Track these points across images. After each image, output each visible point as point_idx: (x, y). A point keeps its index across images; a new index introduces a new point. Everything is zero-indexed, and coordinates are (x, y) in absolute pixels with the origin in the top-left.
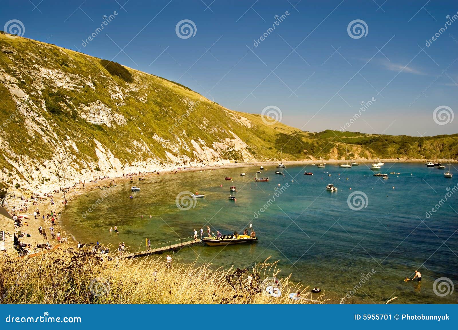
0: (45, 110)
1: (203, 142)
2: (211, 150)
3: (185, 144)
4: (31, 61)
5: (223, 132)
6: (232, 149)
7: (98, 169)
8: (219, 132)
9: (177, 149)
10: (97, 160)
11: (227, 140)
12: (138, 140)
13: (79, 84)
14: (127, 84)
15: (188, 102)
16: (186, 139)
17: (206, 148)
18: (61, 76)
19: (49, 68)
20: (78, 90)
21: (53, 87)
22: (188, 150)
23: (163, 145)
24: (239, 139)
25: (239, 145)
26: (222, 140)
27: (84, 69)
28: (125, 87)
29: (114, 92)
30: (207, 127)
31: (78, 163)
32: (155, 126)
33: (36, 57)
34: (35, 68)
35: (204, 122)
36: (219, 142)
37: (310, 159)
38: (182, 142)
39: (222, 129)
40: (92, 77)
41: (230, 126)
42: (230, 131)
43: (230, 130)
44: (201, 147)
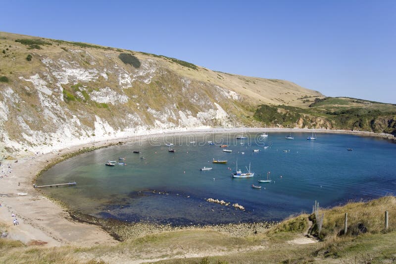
0: (63, 100)
1: (189, 112)
2: (195, 118)
3: (173, 114)
4: (61, 66)
5: (209, 104)
6: (214, 118)
7: (94, 135)
8: (205, 104)
9: (165, 118)
10: (94, 129)
11: (211, 111)
12: (132, 113)
13: (96, 76)
14: (136, 71)
15: (185, 81)
16: (175, 111)
17: (191, 116)
18: (82, 72)
19: (74, 68)
20: (94, 81)
21: (75, 81)
22: (175, 118)
23: (154, 116)
24: (222, 109)
25: (221, 114)
26: (207, 111)
27: (102, 64)
28: (134, 73)
29: (123, 78)
30: (197, 100)
31: (78, 132)
32: (151, 102)
33: (65, 62)
34: (63, 71)
35: (195, 97)
36: (204, 112)
37: (278, 127)
38: (171, 113)
39: (208, 102)
40: (107, 70)
41: (217, 99)
42: (215, 103)
43: (217, 102)
44: (187, 116)
